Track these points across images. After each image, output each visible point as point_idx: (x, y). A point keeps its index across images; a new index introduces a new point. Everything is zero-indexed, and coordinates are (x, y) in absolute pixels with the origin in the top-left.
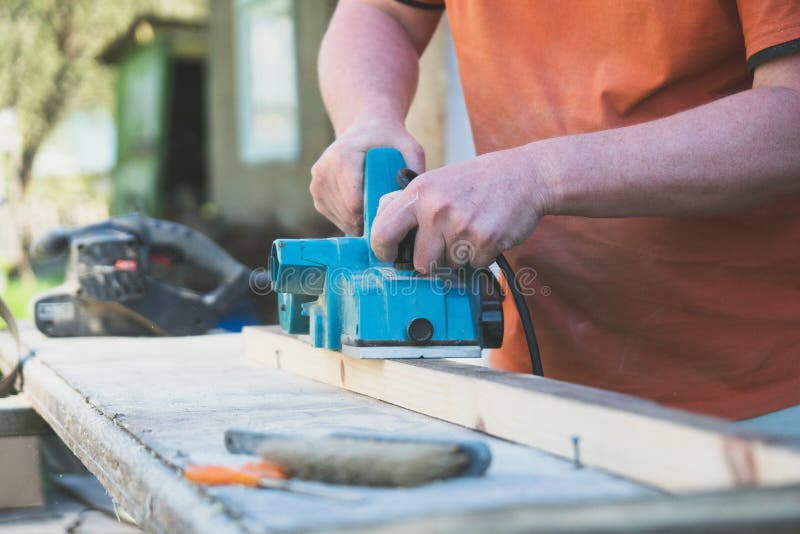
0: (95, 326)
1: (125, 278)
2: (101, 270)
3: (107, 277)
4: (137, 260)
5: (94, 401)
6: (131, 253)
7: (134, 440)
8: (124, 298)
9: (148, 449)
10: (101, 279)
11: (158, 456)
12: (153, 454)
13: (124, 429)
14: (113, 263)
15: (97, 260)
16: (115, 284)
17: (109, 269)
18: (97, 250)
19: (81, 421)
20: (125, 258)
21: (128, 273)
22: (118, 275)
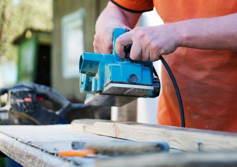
0: (16, 121)
1: (27, 104)
2: (19, 101)
3: (21, 104)
4: (32, 98)
5: (19, 139)
6: (30, 95)
7: (36, 149)
8: (27, 111)
9: (42, 150)
10: (19, 104)
11: (46, 152)
12: (44, 151)
13: (32, 146)
14: (23, 99)
15: (18, 97)
16: (24, 106)
17: (22, 101)
18: (18, 94)
19: (15, 146)
20: (28, 97)
21: (29, 102)
22: (25, 103)
